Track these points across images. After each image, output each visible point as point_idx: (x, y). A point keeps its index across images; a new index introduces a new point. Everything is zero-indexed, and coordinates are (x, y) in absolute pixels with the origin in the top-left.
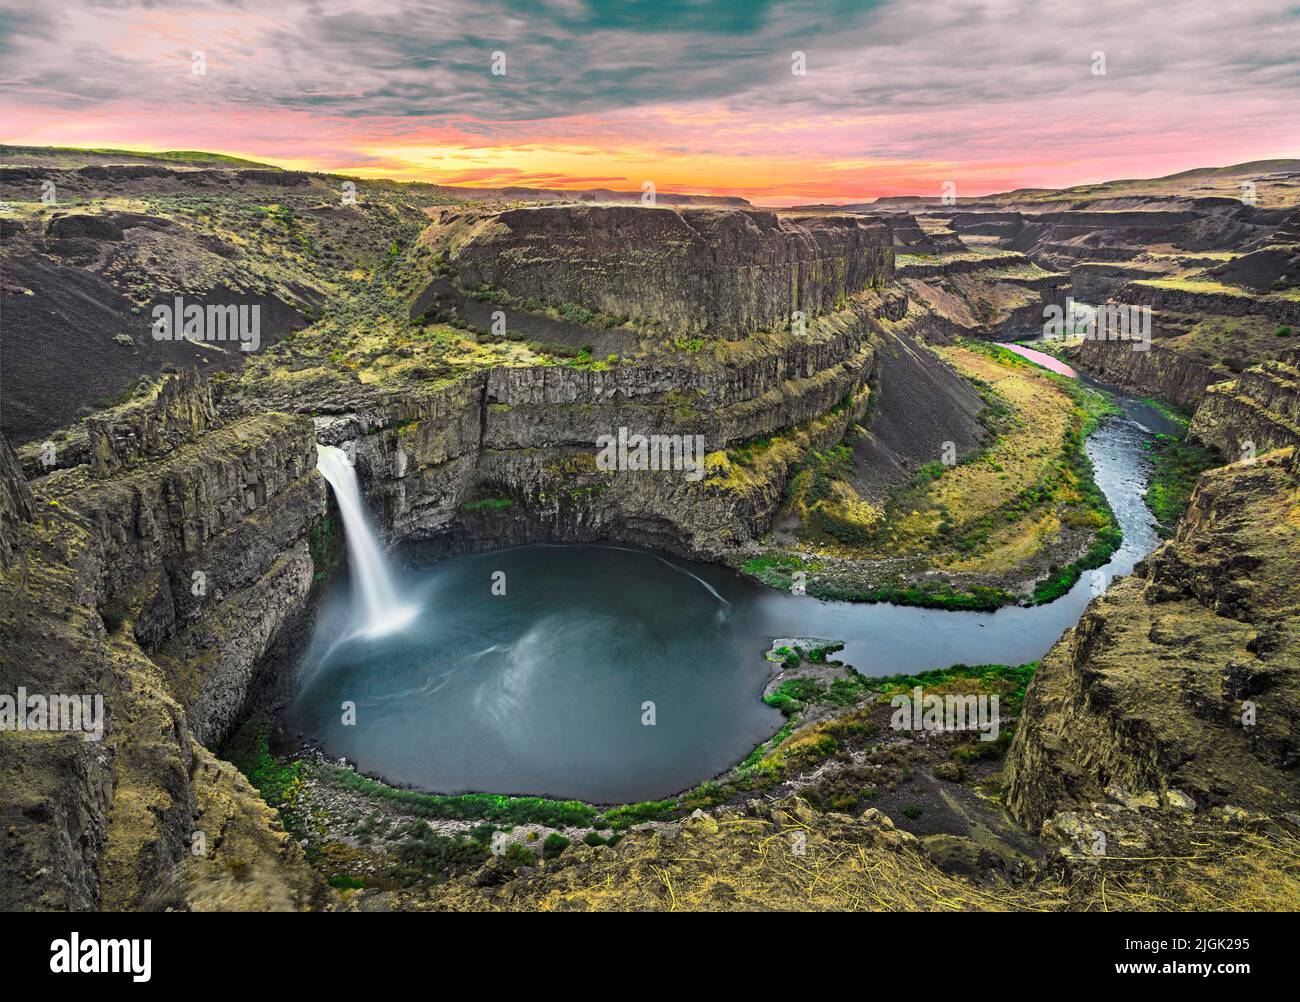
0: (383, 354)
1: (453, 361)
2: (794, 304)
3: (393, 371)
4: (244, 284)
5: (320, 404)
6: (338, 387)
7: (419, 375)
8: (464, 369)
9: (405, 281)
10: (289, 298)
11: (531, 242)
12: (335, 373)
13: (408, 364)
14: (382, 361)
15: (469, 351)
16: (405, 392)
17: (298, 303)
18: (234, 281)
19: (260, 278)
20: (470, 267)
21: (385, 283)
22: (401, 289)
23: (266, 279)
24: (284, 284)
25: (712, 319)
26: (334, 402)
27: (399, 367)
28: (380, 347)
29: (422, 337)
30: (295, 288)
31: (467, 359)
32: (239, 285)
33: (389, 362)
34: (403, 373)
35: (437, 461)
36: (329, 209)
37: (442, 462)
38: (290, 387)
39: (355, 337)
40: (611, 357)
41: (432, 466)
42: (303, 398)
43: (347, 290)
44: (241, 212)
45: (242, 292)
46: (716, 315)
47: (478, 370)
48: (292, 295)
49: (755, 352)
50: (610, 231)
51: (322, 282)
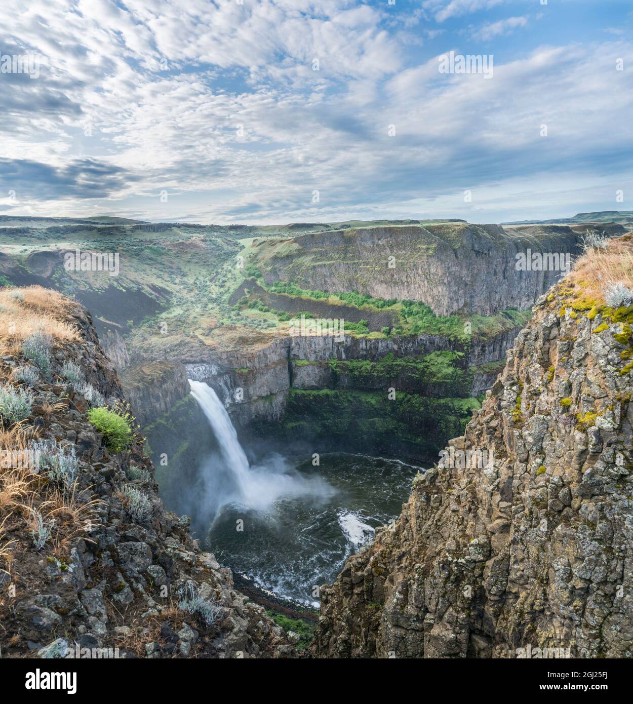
0: (215, 328)
1: (264, 331)
2: (540, 288)
3: (224, 338)
4: (124, 285)
5: (183, 357)
6: (192, 347)
7: (243, 341)
8: (273, 337)
9: (224, 282)
10: (151, 294)
11: (315, 253)
12: (188, 339)
13: (235, 334)
14: (216, 331)
15: (274, 325)
16: (236, 351)
17: (156, 296)
18: (119, 283)
19: (133, 282)
20: (270, 271)
21: (208, 283)
22: (222, 286)
23: (138, 283)
24: (148, 285)
25: (468, 300)
26: (192, 356)
27: (228, 336)
28: (213, 324)
29: (239, 317)
30: (154, 288)
31: (273, 331)
32: (122, 286)
33: (221, 333)
34: (233, 340)
35: (264, 394)
36: (183, 243)
37: (267, 395)
38: (163, 347)
39: (195, 318)
40: (384, 329)
41: (261, 397)
42: (172, 354)
43: (184, 288)
44: (131, 247)
45: (124, 291)
46: (472, 297)
47: (283, 337)
48: (153, 292)
49: (504, 324)
50: (373, 242)
51: (169, 284)
